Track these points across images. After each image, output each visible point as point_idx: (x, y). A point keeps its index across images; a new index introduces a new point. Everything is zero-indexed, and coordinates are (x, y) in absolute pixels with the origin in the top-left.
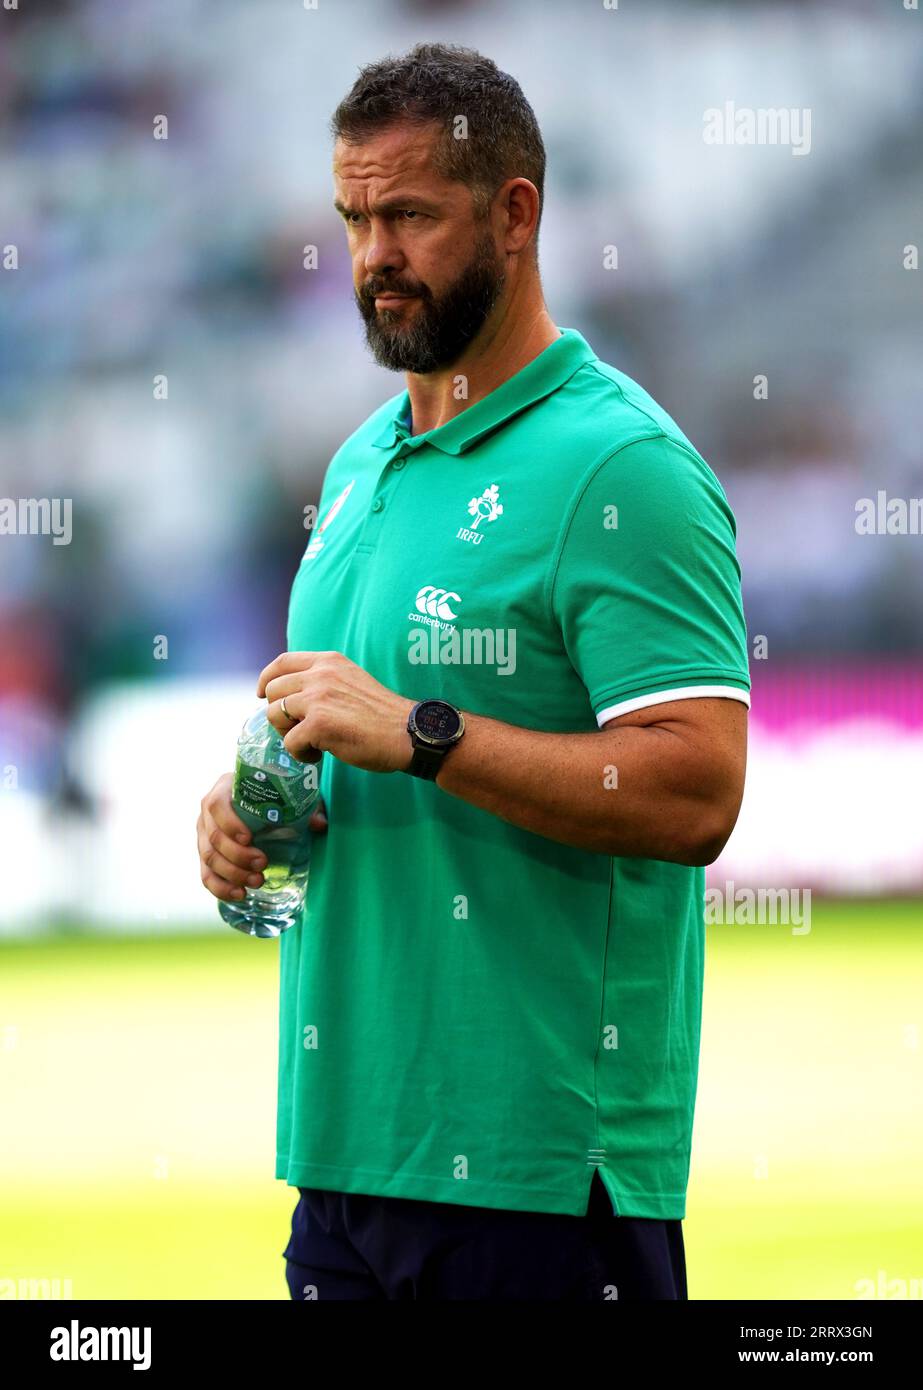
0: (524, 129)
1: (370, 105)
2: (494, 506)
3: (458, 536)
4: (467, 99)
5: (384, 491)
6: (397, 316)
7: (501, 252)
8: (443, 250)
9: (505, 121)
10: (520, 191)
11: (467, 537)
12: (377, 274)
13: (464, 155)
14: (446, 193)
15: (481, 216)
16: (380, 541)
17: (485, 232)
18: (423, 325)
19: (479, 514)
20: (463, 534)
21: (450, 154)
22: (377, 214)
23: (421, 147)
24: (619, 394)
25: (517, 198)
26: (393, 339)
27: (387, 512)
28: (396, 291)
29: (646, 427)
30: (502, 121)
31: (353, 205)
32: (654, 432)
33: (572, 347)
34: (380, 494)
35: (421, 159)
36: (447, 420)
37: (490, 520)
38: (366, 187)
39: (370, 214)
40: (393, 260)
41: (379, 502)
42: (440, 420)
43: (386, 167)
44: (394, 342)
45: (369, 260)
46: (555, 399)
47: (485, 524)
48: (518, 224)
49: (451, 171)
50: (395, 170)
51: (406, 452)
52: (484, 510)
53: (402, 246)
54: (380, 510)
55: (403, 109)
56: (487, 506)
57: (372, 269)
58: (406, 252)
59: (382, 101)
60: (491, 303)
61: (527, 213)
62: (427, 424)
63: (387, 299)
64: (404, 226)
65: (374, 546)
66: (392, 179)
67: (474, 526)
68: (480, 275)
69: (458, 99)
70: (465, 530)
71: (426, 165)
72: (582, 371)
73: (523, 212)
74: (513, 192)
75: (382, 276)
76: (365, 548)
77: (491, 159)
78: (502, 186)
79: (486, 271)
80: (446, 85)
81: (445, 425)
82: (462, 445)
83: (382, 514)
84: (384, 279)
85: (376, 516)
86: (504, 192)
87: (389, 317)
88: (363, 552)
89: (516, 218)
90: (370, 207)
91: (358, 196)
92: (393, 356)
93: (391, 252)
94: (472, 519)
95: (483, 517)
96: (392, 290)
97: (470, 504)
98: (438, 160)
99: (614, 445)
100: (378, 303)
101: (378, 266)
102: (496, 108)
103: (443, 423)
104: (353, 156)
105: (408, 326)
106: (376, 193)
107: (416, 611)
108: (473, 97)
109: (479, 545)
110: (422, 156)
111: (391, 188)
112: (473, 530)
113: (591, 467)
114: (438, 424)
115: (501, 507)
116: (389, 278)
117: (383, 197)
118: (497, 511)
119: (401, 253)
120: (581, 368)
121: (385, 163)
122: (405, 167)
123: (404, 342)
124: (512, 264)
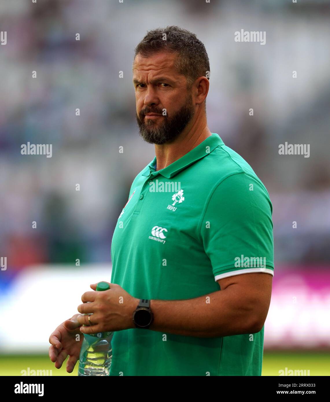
0: (205, 60)
1: (153, 44)
2: (181, 197)
3: (167, 208)
4: (188, 46)
5: (144, 191)
6: (153, 123)
7: (194, 104)
8: (175, 99)
9: (200, 56)
10: (203, 81)
11: (171, 208)
12: (149, 106)
13: (186, 65)
14: (178, 78)
15: (189, 88)
16: (141, 211)
17: (190, 94)
18: (163, 127)
19: (176, 200)
20: (170, 208)
21: (181, 64)
22: (150, 83)
23: (171, 60)
24: (229, 157)
25: (201, 84)
26: (151, 131)
27: (144, 200)
28: (155, 112)
29: (237, 169)
30: (199, 55)
31: (142, 80)
32: (240, 171)
33: (215, 139)
34: (143, 193)
35: (170, 64)
36: (168, 165)
37: (179, 202)
38: (148, 74)
39: (148, 84)
40: (155, 101)
41: (142, 196)
42: (166, 165)
43: (157, 66)
44: (152, 132)
45: (146, 100)
46: (206, 158)
47: (177, 204)
48: (200, 94)
49: (181, 70)
50: (160, 68)
51: (152, 177)
52: (177, 199)
53: (159, 96)
54: (142, 199)
55: (165, 46)
56: (179, 197)
57: (147, 104)
58: (160, 99)
59: (158, 42)
60: (189, 121)
61: (205, 90)
62: (161, 166)
63: (151, 115)
64: (160, 89)
65: (139, 212)
66: (159, 71)
67: (174, 205)
68: (187, 110)
69: (185, 45)
70: (170, 206)
71: (172, 67)
72: (217, 149)
73: (203, 89)
74: (200, 82)
75: (150, 107)
76: (136, 213)
77: (195, 69)
78: (197, 78)
79: (189, 109)
80: (181, 40)
81: (167, 167)
82: (171, 175)
83: (143, 200)
84: (151, 108)
85: (141, 201)
86: (197, 81)
87: (151, 122)
88: (136, 214)
89: (200, 92)
90: (148, 81)
91: (144, 77)
92: (151, 139)
93: (155, 98)
94: (173, 202)
95: (177, 201)
96: (153, 112)
97: (173, 197)
98: (177, 66)
99: (224, 176)
100: (147, 117)
101: (150, 103)
102: (198, 51)
103: (167, 166)
104: (144, 62)
105: (157, 127)
106: (151, 76)
107: (152, 235)
108: (190, 45)
109: (175, 212)
110: (171, 63)
111: (158, 74)
112: (173, 206)
113: (216, 184)
114: (165, 167)
115: (184, 198)
116: (153, 107)
117: (155, 77)
118: (182, 199)
119: (158, 99)
120: (217, 147)
121: (157, 65)
122: (164, 67)
123: (156, 132)
124: (197, 109)
